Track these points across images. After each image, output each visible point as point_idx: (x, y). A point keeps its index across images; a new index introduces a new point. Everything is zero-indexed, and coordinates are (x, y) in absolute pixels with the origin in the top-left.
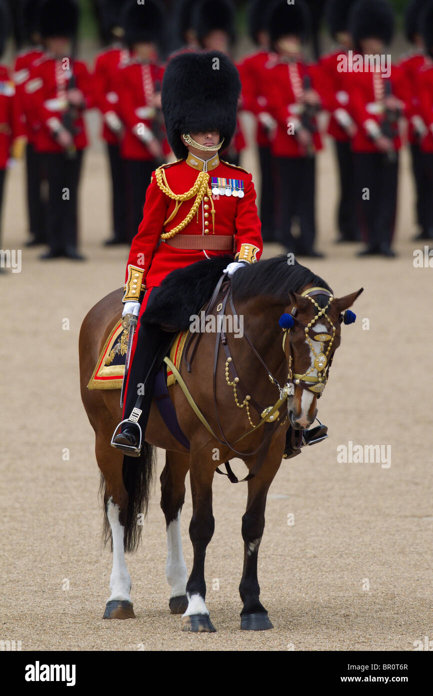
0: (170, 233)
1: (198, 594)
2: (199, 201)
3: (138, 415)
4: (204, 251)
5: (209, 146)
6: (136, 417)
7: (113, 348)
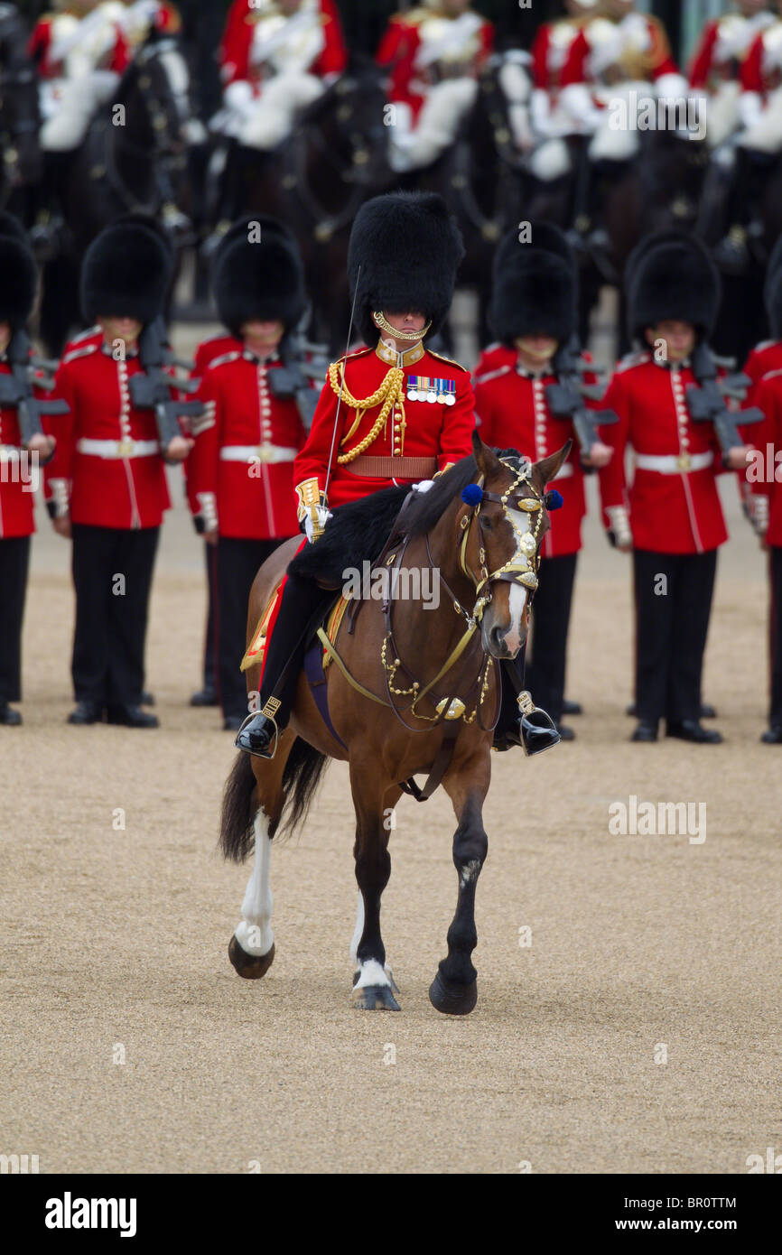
2: (388, 408)
3: (275, 708)
4: (393, 479)
5: (410, 333)
6: (273, 710)
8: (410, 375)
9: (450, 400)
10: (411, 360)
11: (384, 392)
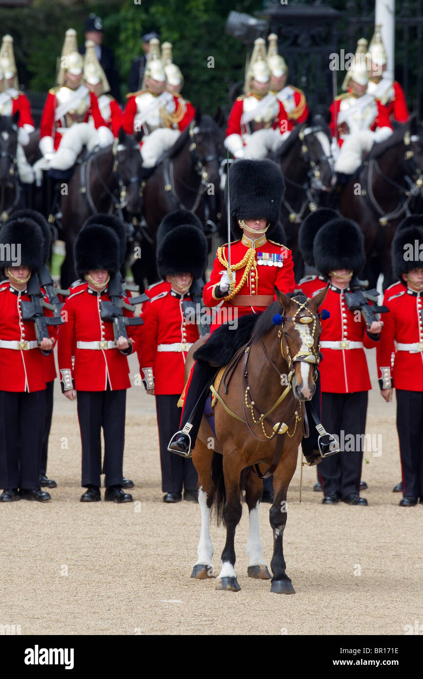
1: (229, 562)
2: (248, 270)
3: (190, 428)
4: (252, 307)
5: (257, 230)
9: (280, 265)
10: (260, 244)
11: (246, 261)
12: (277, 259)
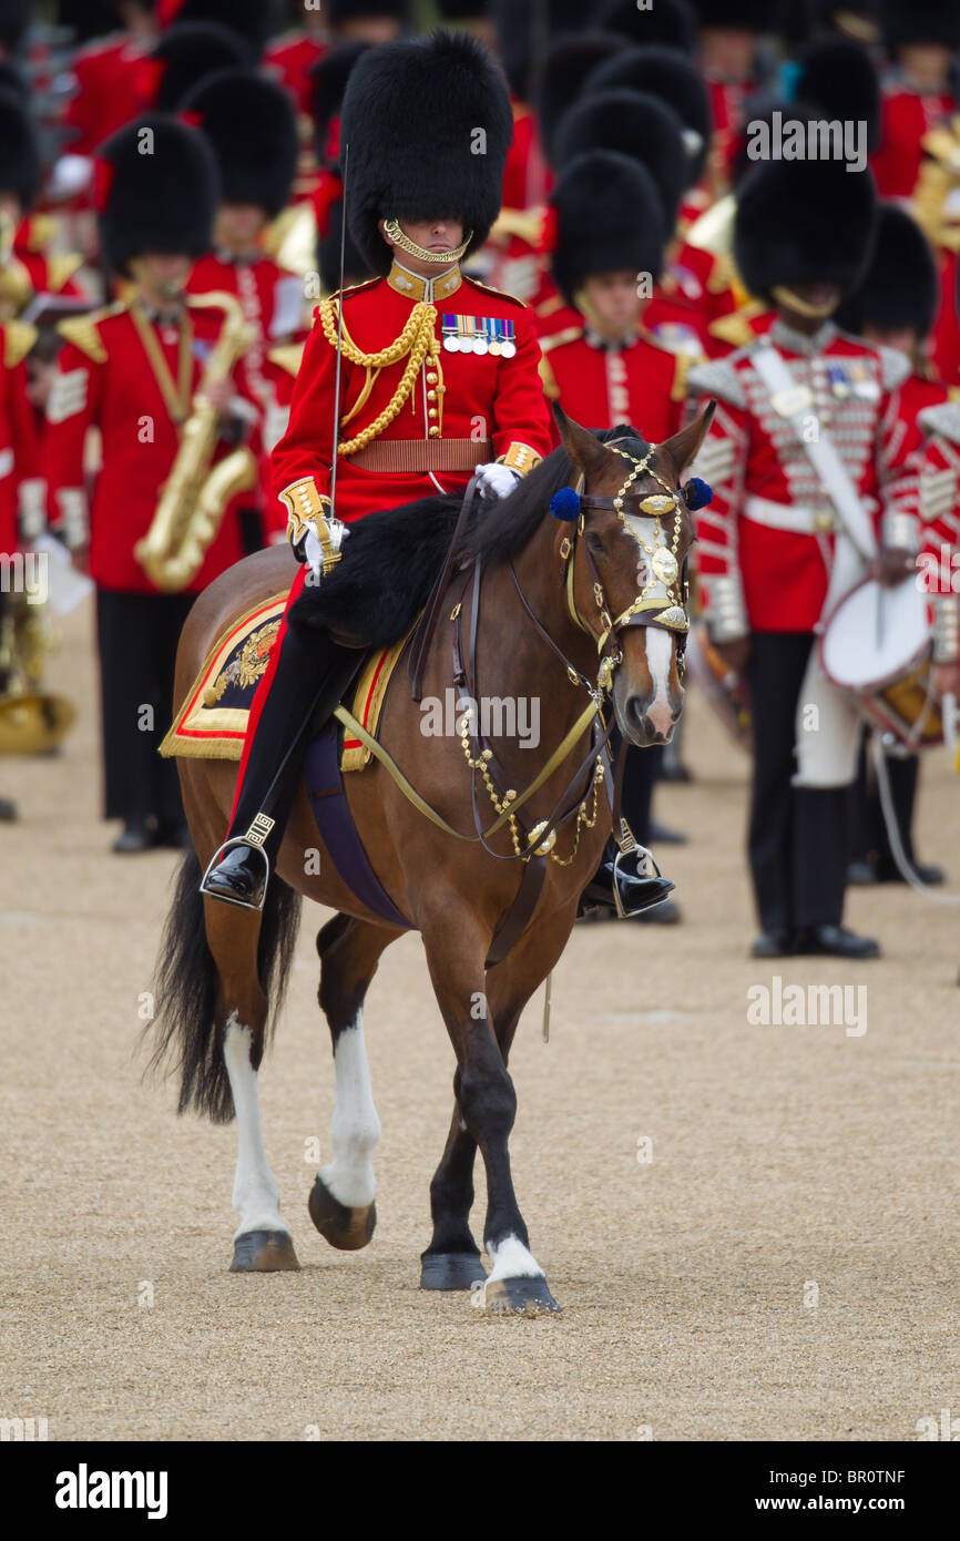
0: (357, 441)
2: (416, 365)
3: (266, 830)
4: (431, 474)
5: (440, 252)
6: (261, 834)
7: (223, 670)
8: (447, 313)
9: (508, 350)
10: (446, 290)
11: (410, 340)
12: (498, 333)
